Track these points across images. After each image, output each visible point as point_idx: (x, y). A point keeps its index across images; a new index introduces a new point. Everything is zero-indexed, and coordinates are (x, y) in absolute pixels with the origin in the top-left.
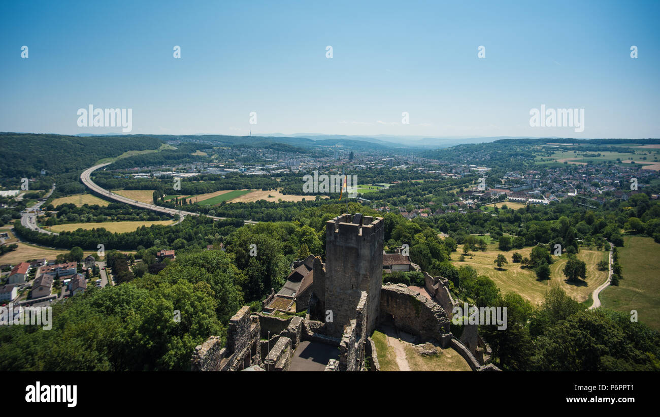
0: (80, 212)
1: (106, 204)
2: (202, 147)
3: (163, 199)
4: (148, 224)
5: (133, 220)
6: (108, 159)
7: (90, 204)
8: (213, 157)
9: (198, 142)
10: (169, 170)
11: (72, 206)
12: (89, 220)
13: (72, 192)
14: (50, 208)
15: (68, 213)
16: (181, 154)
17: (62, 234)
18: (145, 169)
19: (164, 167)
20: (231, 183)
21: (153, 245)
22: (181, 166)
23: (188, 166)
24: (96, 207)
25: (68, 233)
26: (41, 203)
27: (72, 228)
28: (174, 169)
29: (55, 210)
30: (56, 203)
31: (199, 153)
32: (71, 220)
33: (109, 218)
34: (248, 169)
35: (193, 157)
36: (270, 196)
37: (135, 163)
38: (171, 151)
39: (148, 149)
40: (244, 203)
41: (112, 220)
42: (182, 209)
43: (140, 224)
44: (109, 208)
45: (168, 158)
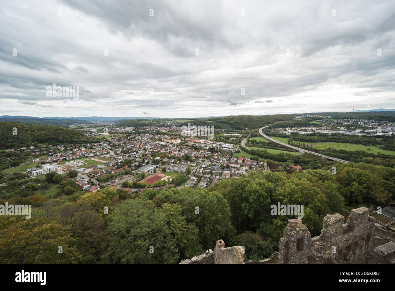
0: (258, 143)
1: (267, 142)
2: (316, 119)
3: (292, 142)
4: (285, 152)
5: (278, 149)
6: (269, 124)
7: (262, 141)
8: (323, 124)
9: (314, 116)
10: (296, 130)
11: (255, 141)
12: (261, 147)
13: (256, 136)
14: (249, 141)
15: (254, 144)
16: (303, 122)
17: (252, 150)
18: (284, 128)
19: (293, 129)
20: (335, 139)
21: (287, 162)
22: (303, 128)
23: (307, 128)
24: (264, 143)
25: (254, 150)
26: (246, 139)
27: (255, 149)
28: (299, 129)
29: (250, 142)
30: (251, 139)
31: (314, 122)
32: (255, 146)
33: (268, 147)
34: (350, 131)
35: (310, 124)
36: (369, 149)
37: (280, 126)
38: (298, 121)
39: (286, 120)
40: (346, 151)
41: (270, 148)
42: (303, 148)
43: (282, 152)
44: (269, 143)
45: (296, 124)
